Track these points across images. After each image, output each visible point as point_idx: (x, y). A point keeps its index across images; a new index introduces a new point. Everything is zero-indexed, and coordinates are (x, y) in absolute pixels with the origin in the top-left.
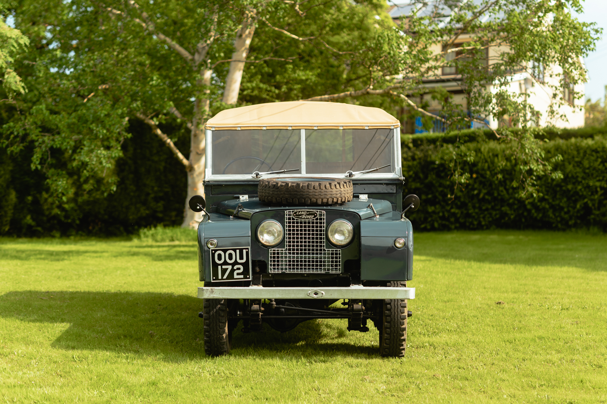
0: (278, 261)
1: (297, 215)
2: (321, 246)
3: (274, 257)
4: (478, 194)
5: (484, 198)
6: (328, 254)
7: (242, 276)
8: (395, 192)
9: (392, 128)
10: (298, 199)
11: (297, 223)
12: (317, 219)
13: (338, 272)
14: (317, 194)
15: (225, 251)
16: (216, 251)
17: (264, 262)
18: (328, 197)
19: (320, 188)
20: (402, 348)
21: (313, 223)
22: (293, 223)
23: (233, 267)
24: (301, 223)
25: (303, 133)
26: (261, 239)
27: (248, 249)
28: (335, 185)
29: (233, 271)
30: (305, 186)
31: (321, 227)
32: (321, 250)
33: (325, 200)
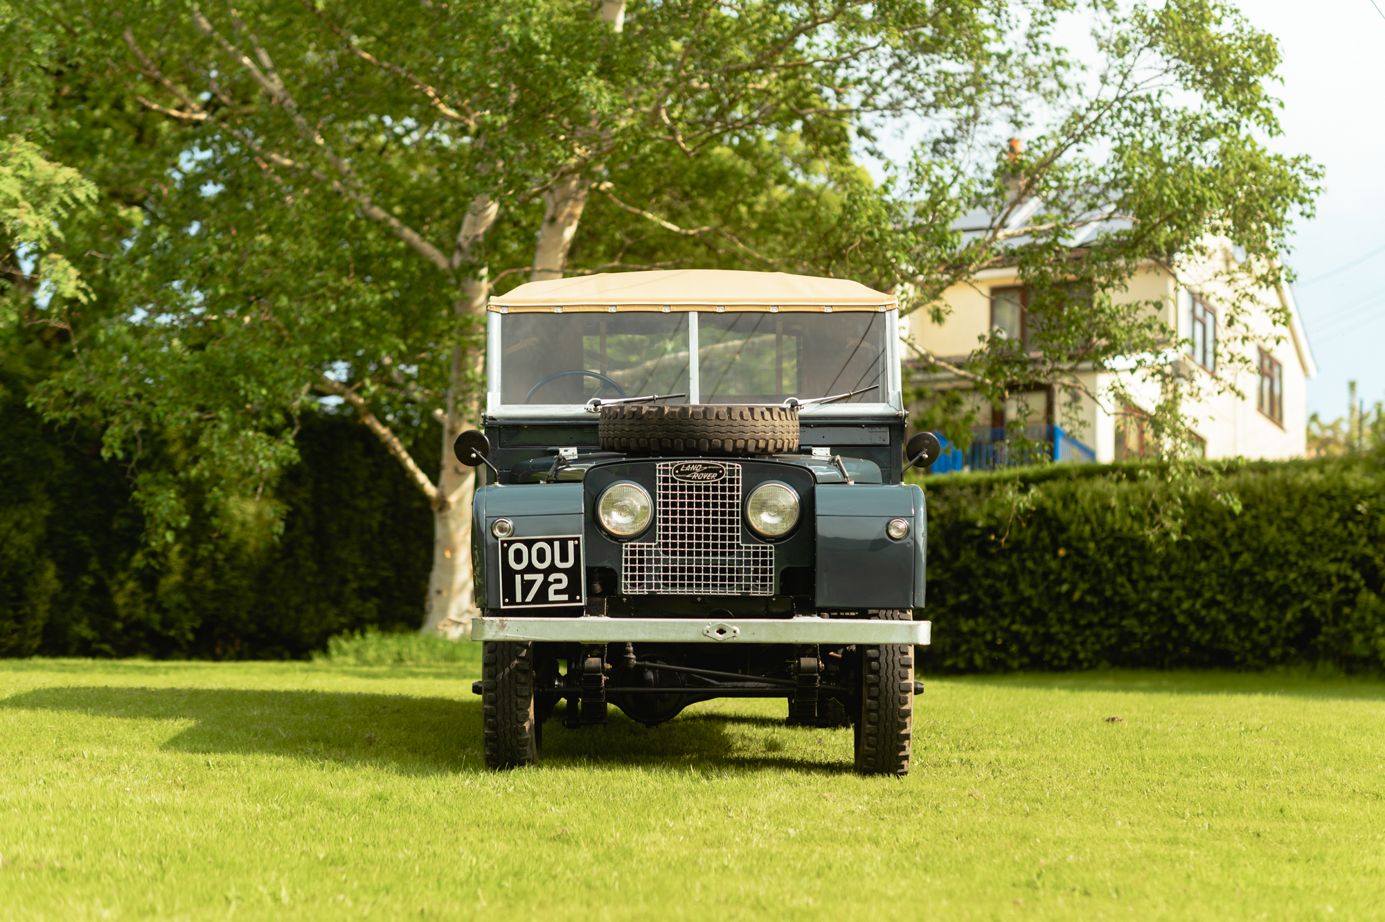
0: (641, 569)
1: (680, 473)
2: (731, 538)
3: (633, 561)
4: (1069, 593)
5: (1081, 601)
6: (748, 554)
7: (565, 597)
8: (887, 442)
9: (882, 309)
10: (685, 441)
11: (682, 488)
12: (723, 481)
13: (768, 593)
14: (723, 430)
15: (529, 544)
16: (510, 543)
17: (611, 571)
18: (747, 436)
19: (730, 417)
20: (902, 754)
21: (715, 489)
22: (674, 488)
23: (546, 578)
24: (690, 489)
25: (693, 319)
26: (605, 523)
27: (578, 539)
28: (762, 413)
29: (546, 584)
30: (698, 413)
31: (731, 497)
32: (731, 546)
33: (740, 444)
